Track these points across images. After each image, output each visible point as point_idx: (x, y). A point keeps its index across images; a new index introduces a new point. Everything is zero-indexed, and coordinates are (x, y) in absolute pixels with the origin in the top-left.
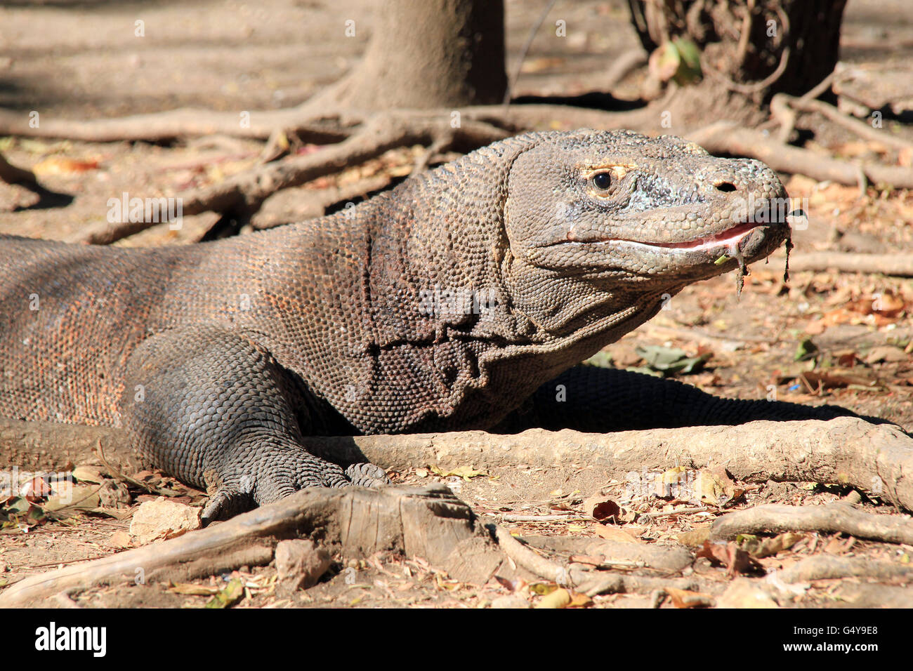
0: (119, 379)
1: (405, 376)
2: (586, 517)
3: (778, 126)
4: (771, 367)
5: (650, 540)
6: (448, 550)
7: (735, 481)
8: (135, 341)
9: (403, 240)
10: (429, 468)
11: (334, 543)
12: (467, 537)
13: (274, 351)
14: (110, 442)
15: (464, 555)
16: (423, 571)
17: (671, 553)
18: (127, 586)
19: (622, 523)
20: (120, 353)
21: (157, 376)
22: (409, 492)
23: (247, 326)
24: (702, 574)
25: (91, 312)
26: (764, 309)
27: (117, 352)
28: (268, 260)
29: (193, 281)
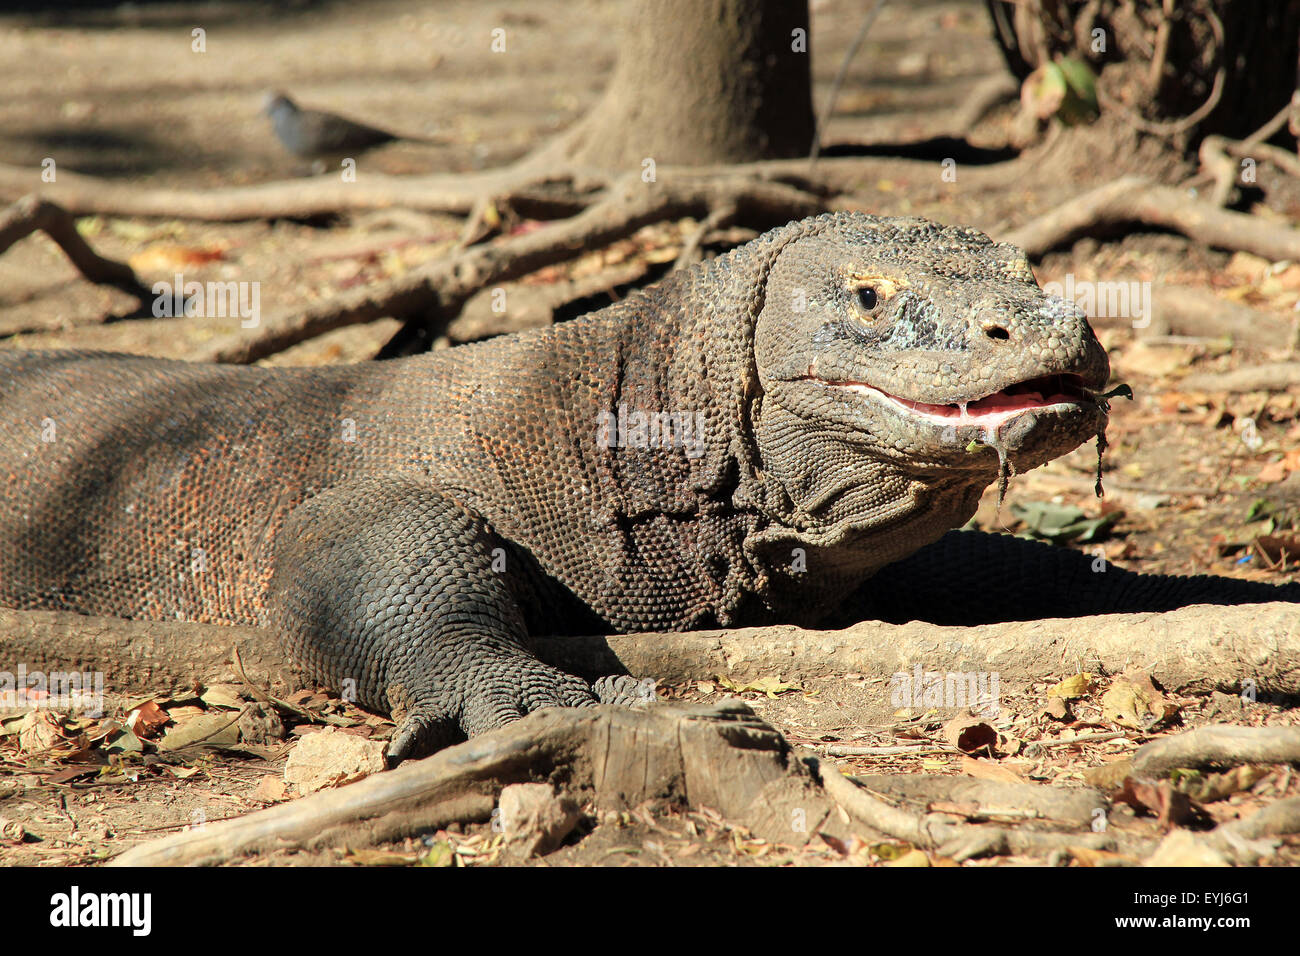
0: (265, 561)
1: (669, 560)
2: (949, 748)
3: (1212, 182)
4: (1209, 531)
5: (1042, 780)
6: (750, 797)
7: (1165, 692)
8: (289, 506)
9: (662, 365)
10: (716, 680)
11: (584, 788)
12: (778, 777)
13: (489, 517)
14: (254, 649)
15: (773, 803)
16: (715, 828)
17: (1076, 798)
18: (285, 854)
19: (1001, 756)
20: (267, 523)
21: (320, 550)
22: (692, 712)
23: (449, 481)
24: (1121, 827)
25: (224, 466)
26: (1197, 448)
27: (261, 521)
28: (479, 386)
29: (371, 419)
